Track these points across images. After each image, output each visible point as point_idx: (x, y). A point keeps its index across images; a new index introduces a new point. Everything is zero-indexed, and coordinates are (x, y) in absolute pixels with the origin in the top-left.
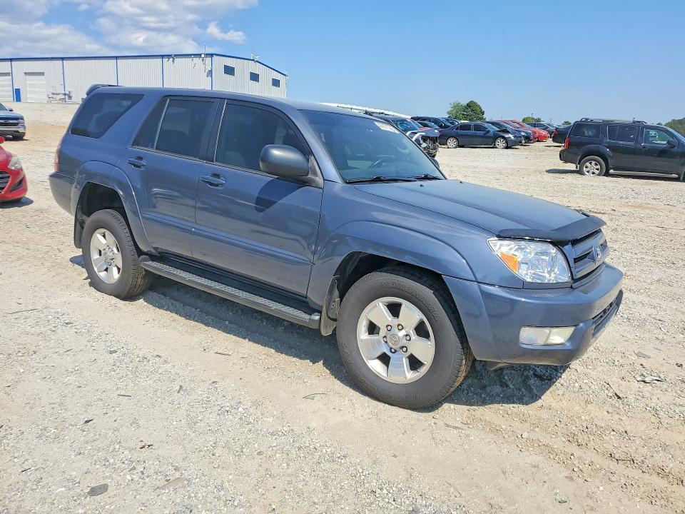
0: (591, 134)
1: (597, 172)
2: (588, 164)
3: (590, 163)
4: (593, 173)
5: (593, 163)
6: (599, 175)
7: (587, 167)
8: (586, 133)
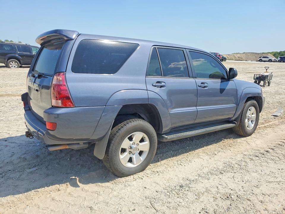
0: (8, 49)
1: (16, 66)
2: (11, 63)
3: (12, 62)
4: (15, 67)
5: (14, 62)
6: (18, 67)
7: (11, 64)
8: (6, 49)
